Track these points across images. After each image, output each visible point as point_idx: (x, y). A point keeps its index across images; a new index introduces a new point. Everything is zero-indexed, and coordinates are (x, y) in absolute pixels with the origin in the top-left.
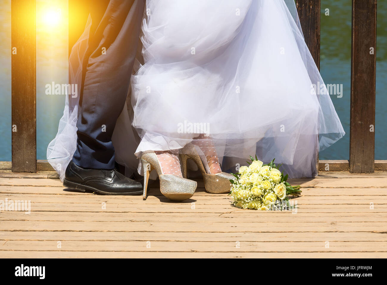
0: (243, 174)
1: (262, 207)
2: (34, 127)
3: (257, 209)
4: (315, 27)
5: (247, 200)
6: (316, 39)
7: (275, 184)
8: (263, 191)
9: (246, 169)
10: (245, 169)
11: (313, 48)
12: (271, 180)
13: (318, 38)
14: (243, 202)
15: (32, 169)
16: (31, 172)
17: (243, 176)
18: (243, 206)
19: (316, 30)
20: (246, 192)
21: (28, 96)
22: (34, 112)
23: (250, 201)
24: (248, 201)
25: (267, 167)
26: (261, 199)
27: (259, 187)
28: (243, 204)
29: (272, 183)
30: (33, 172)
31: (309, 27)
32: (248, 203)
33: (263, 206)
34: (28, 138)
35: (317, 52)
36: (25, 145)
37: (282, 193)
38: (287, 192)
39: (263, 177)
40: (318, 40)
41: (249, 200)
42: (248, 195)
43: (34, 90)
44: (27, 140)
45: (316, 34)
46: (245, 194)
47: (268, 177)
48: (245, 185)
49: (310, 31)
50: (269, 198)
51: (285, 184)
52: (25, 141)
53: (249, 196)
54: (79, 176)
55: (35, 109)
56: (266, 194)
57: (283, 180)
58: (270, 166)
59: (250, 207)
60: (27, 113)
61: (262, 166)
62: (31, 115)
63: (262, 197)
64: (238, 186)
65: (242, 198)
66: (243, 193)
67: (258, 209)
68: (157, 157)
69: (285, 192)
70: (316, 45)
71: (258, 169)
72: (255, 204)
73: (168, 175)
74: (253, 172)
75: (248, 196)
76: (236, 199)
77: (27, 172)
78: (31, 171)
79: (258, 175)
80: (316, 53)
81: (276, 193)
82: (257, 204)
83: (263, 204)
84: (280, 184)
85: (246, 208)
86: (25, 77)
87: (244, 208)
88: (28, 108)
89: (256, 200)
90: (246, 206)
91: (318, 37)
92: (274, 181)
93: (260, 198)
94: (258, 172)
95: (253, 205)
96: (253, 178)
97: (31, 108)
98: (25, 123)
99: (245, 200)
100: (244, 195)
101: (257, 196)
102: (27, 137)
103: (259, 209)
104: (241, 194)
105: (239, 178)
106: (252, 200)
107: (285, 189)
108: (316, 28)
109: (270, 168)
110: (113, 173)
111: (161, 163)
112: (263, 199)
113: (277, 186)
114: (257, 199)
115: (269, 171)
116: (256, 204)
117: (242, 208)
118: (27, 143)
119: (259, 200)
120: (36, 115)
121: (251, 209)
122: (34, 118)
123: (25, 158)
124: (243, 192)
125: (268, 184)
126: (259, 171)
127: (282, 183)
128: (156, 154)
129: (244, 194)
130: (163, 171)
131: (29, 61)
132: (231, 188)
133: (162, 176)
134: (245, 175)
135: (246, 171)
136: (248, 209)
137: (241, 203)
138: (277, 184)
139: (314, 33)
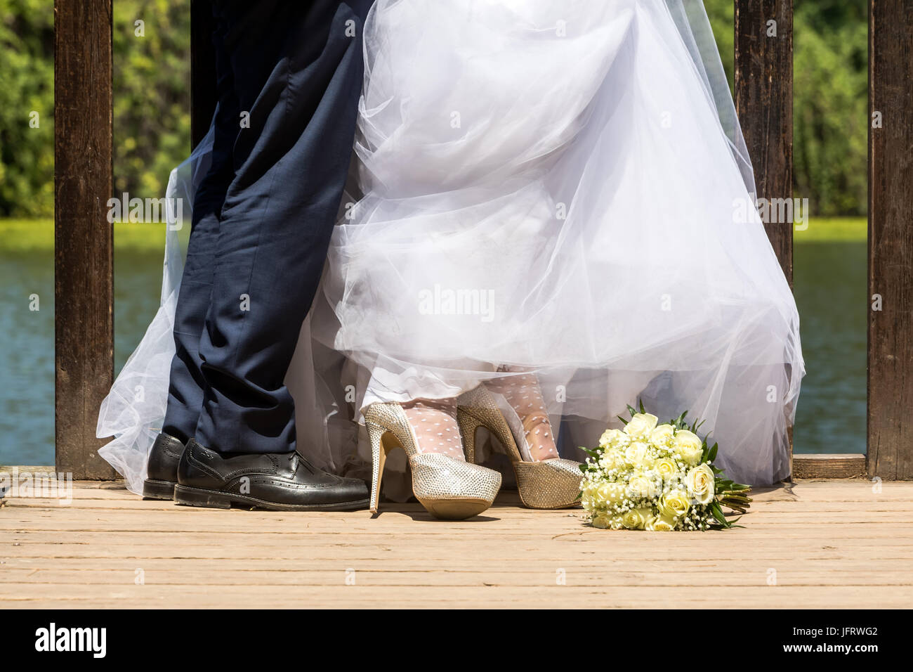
0: (611, 447)
1: (656, 523)
2: (109, 371)
3: (644, 530)
4: (781, 128)
5: (620, 507)
6: (782, 156)
7: (686, 466)
8: (658, 483)
9: (618, 436)
10: (615, 436)
11: (776, 178)
12: (679, 457)
13: (788, 155)
14: (610, 513)
15: (104, 471)
16: (102, 480)
17: (611, 451)
18: (611, 522)
19: (782, 135)
20: (617, 488)
21: (93, 296)
22: (108, 333)
23: (627, 508)
24: (623, 510)
25: (667, 429)
26: (654, 505)
27: (649, 474)
28: (611, 517)
29: (681, 464)
30: (105, 480)
31: (766, 127)
32: (623, 513)
33: (658, 520)
34: (94, 398)
35: (785, 187)
36: (86, 414)
37: (705, 490)
38: (715, 486)
39: (659, 451)
40: (787, 158)
41: (623, 506)
42: (622, 495)
43: (109, 281)
44: (93, 401)
45: (784, 143)
46: (616, 491)
47: (670, 451)
48: (615, 470)
49: (767, 137)
50: (673, 500)
51: (712, 467)
52: (86, 403)
53: (625, 497)
54: (213, 473)
55: (110, 328)
56: (666, 490)
57: (706, 457)
58: (674, 426)
59: (628, 524)
60: (92, 336)
61: (657, 425)
62: (101, 341)
63: (655, 500)
64: (599, 474)
65: (608, 502)
66: (612, 490)
67: (647, 529)
68: (405, 414)
69: (711, 486)
70: (783, 170)
71: (647, 433)
72: (639, 518)
73: (432, 454)
74: (634, 439)
75: (621, 498)
76: (594, 506)
77: (92, 480)
78: (102, 477)
79: (646, 446)
80: (783, 189)
81: (690, 489)
82: (645, 517)
83: (658, 516)
84: (700, 467)
85: (618, 527)
86: (88, 249)
87: (612, 526)
88: (95, 325)
89: (642, 508)
90: (618, 522)
91: (788, 151)
92: (684, 460)
93: (651, 501)
94: (645, 440)
95: (635, 518)
96: (634, 452)
97: (101, 325)
98: (86, 360)
99: (616, 507)
100: (613, 495)
101: (644, 496)
102: (91, 395)
103: (650, 528)
104: (605, 492)
105: (601, 456)
106: (632, 505)
107: (712, 478)
108: (783, 129)
109: (675, 430)
110: (295, 459)
111: (415, 429)
112: (660, 503)
113: (693, 471)
114: (643, 502)
115: (673, 437)
116: (641, 516)
117: (608, 528)
118: (91, 409)
119: (650, 507)
120: (113, 341)
121: (629, 529)
122: (109, 348)
123: (86, 445)
124: (611, 487)
125: (671, 466)
126: (648, 437)
127: (704, 464)
128: (404, 408)
129: (613, 492)
130: (420, 446)
131: (98, 210)
132: (582, 482)
133: (417, 458)
134: (614, 447)
135: (617, 439)
136: (624, 528)
137: (605, 515)
138: (691, 467)
139: (778, 142)
